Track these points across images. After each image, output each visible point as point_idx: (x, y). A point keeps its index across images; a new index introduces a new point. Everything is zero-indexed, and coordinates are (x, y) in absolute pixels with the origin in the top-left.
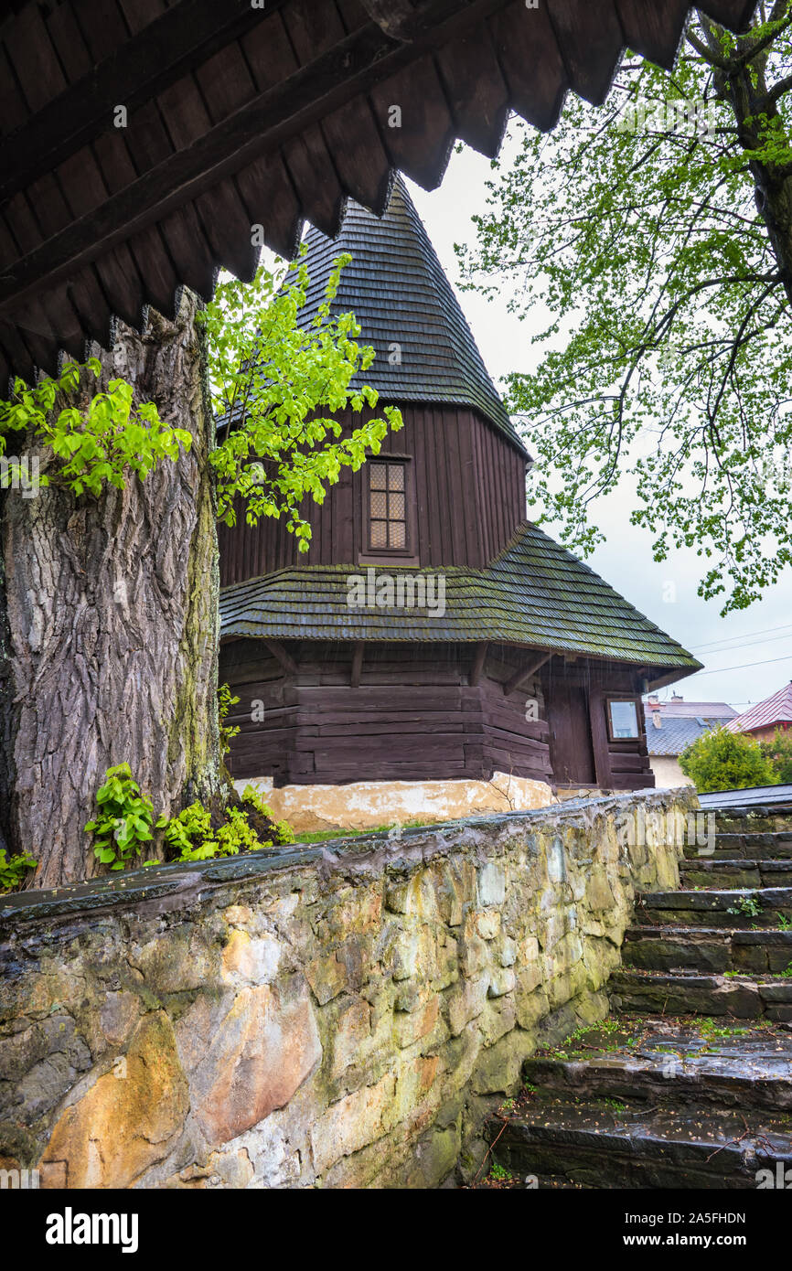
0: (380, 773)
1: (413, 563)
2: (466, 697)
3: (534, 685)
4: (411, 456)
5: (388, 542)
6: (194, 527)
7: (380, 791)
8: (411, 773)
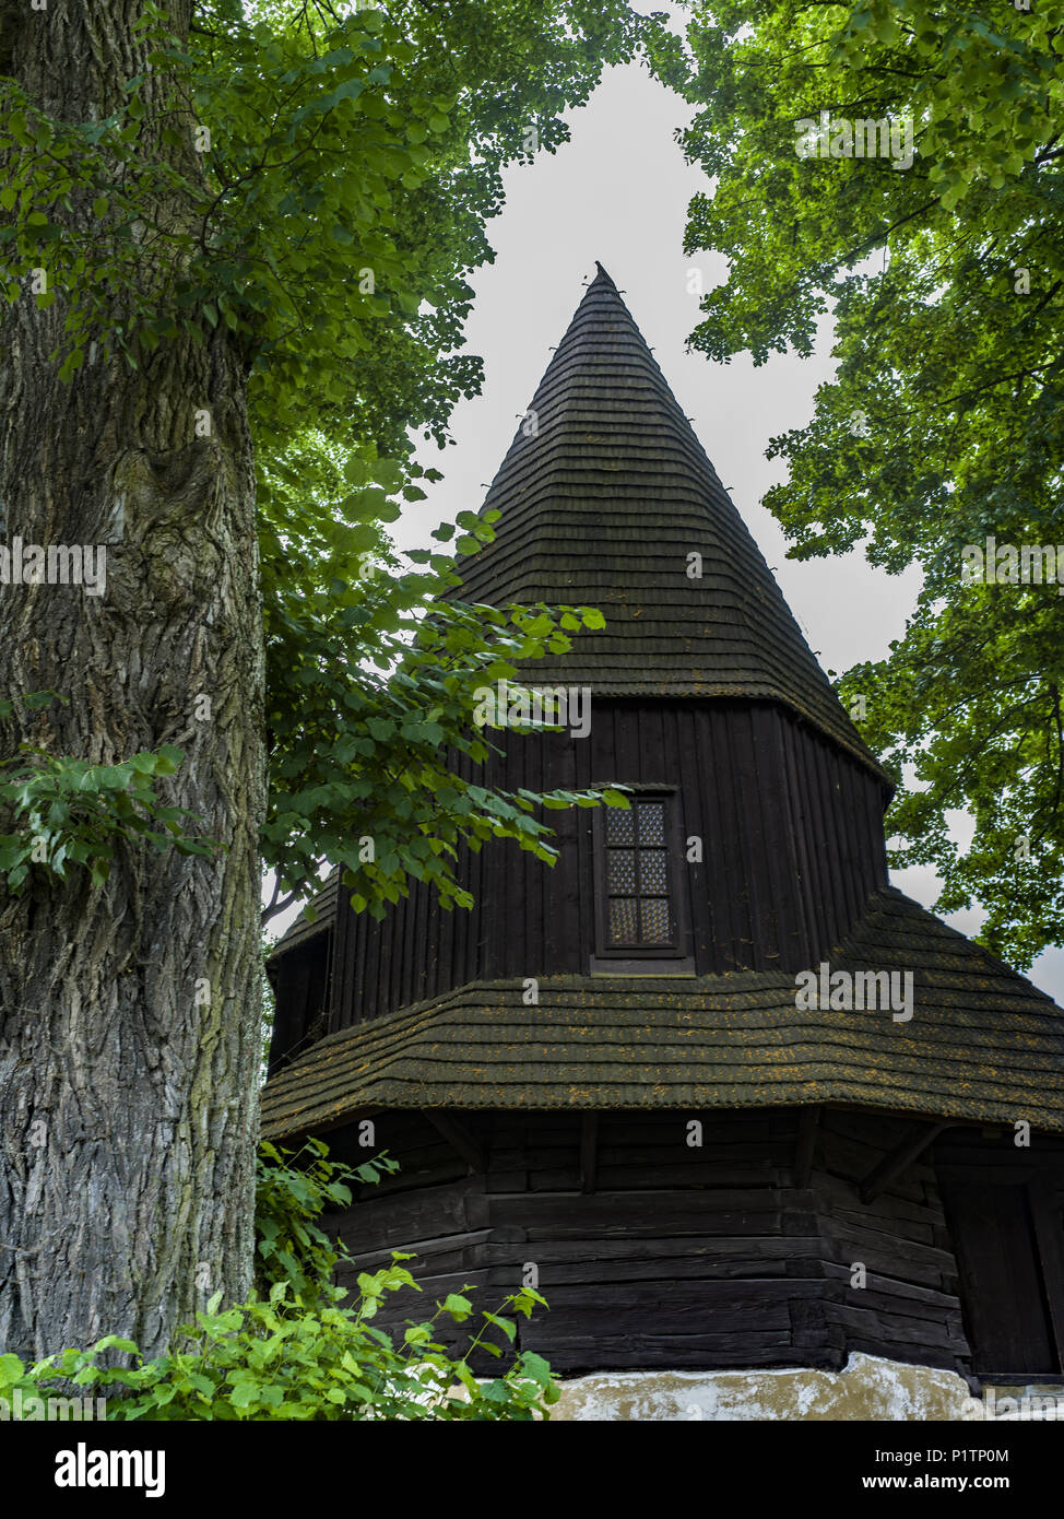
0: (635, 1356)
1: (684, 969)
2: (789, 1210)
3: (923, 1184)
4: (675, 787)
5: (639, 934)
6: (213, 920)
7: (637, 1389)
8: (695, 1356)
